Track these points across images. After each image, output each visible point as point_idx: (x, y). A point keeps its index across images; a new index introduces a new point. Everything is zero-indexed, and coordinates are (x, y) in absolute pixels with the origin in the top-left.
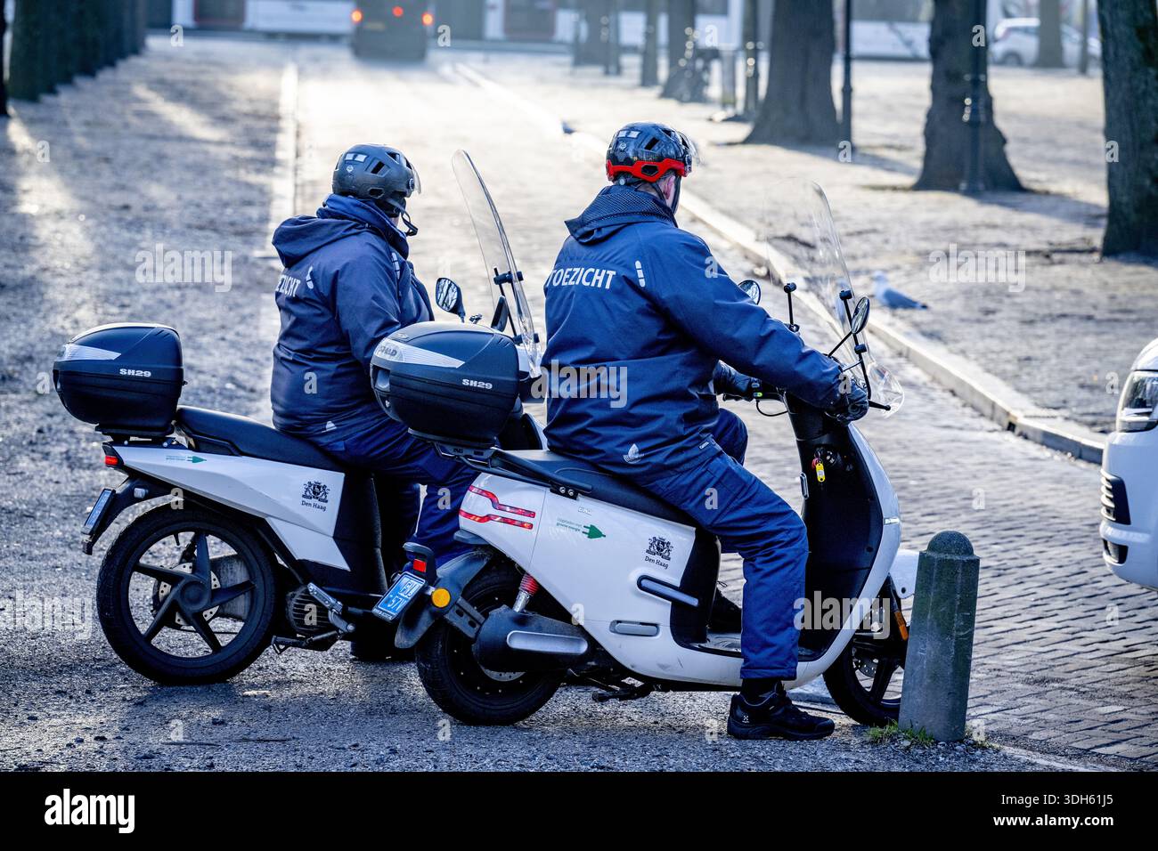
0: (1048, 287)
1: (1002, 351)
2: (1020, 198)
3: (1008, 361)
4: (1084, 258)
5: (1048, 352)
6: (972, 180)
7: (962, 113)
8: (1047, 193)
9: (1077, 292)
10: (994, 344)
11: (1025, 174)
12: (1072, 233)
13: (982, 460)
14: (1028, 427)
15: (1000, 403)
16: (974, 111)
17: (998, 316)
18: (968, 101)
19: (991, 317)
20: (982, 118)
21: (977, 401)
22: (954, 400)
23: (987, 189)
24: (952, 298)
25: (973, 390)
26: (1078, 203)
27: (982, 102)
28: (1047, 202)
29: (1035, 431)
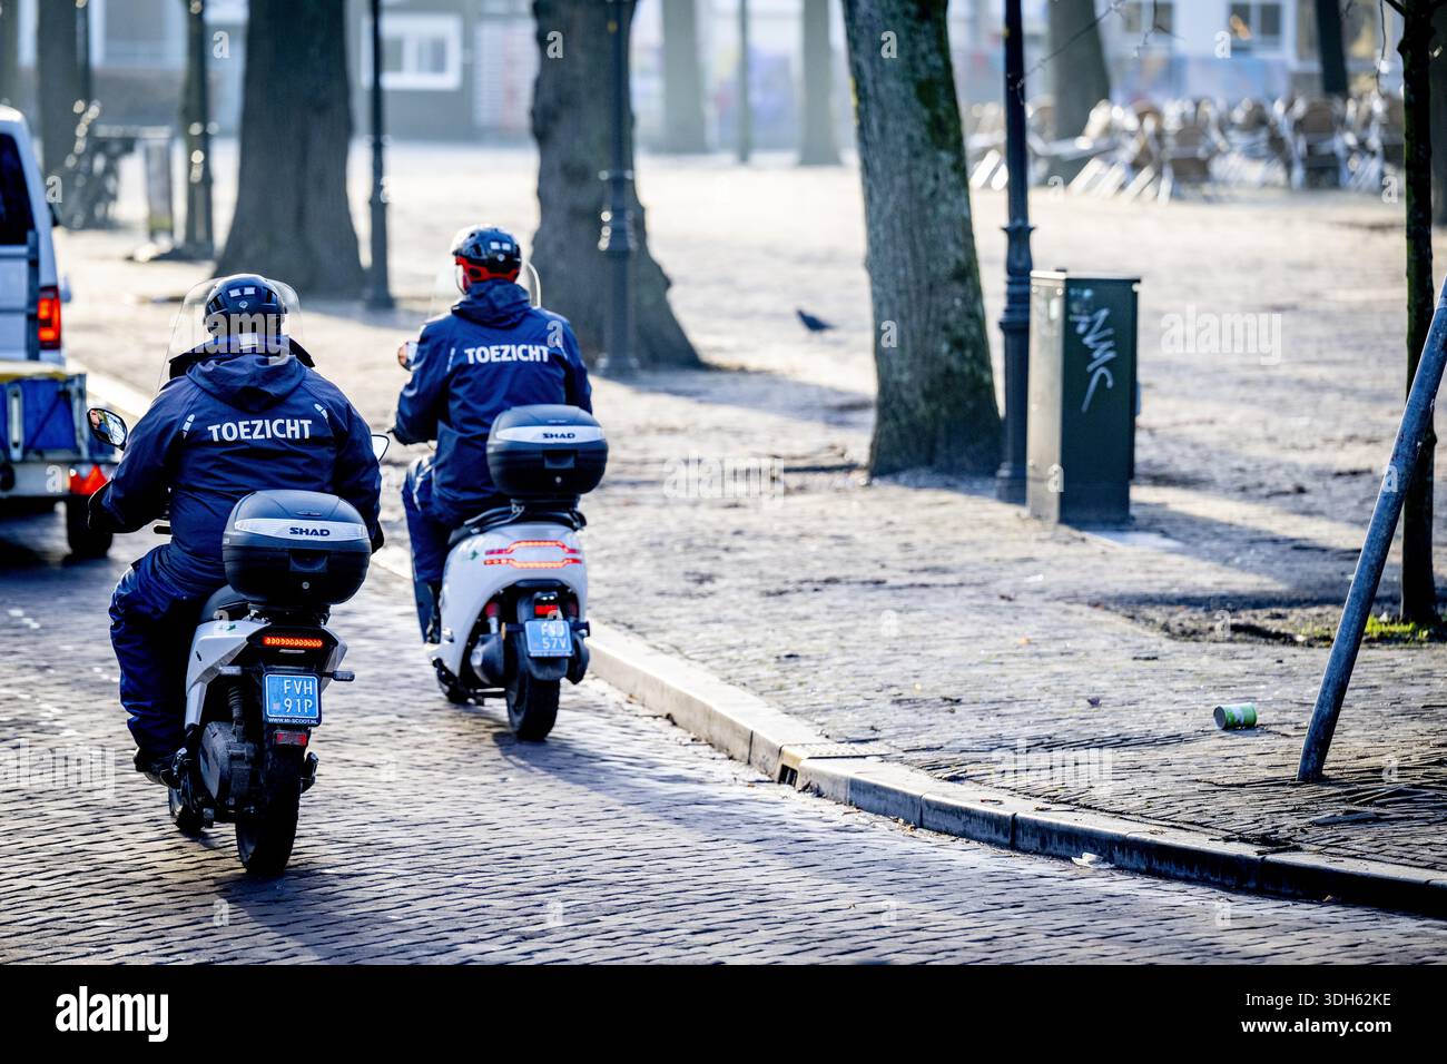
0: (791, 532)
1: (745, 646)
2: (701, 379)
3: (761, 662)
4: (839, 479)
5: (825, 643)
6: (618, 354)
7: (598, 237)
8: (742, 370)
9: (842, 540)
10: (728, 634)
11: (704, 338)
12: (810, 439)
13: (759, 835)
14: (821, 775)
15: (762, 733)
16: (618, 233)
17: (720, 584)
18: (606, 216)
19: (708, 586)
20: (632, 244)
21: (717, 732)
22: (676, 732)
23: (643, 366)
24: (632, 555)
25: (710, 715)
26: (800, 386)
27: (630, 215)
28: (748, 386)
29: (834, 781)
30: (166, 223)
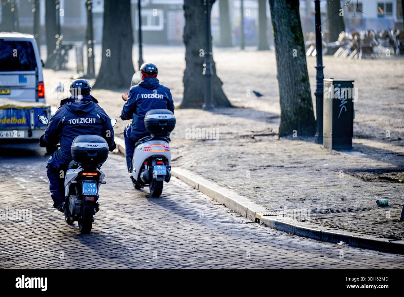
0: (257, 153)
1: (245, 184)
2: (231, 110)
3: (249, 189)
4: (270, 138)
5: (267, 184)
6: (208, 103)
7: (202, 71)
8: (243, 107)
9: (272, 155)
10: (240, 181)
11: (232, 99)
12: (262, 127)
13: (250, 237)
14: (267, 220)
15: (250, 209)
16: (208, 70)
17: (238, 167)
18: (205, 65)
19: (234, 168)
20: (212, 73)
21: (237, 209)
22: (226, 209)
23: (215, 107)
24: (213, 160)
25: (235, 204)
26: (259, 112)
27: (211, 65)
28: (245, 112)
29: (270, 222)
30: (82, 68)
